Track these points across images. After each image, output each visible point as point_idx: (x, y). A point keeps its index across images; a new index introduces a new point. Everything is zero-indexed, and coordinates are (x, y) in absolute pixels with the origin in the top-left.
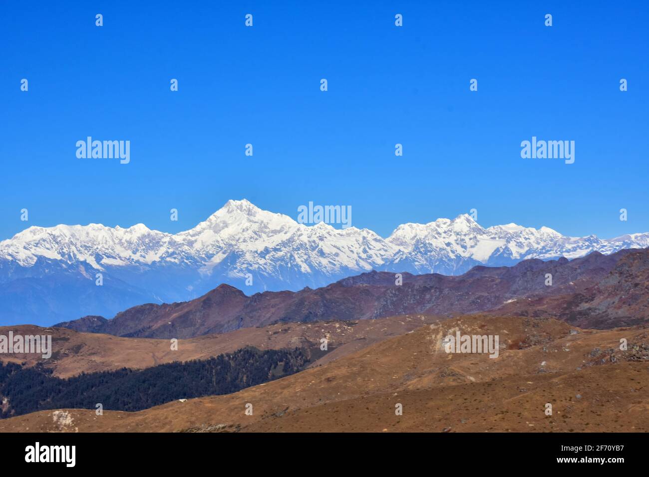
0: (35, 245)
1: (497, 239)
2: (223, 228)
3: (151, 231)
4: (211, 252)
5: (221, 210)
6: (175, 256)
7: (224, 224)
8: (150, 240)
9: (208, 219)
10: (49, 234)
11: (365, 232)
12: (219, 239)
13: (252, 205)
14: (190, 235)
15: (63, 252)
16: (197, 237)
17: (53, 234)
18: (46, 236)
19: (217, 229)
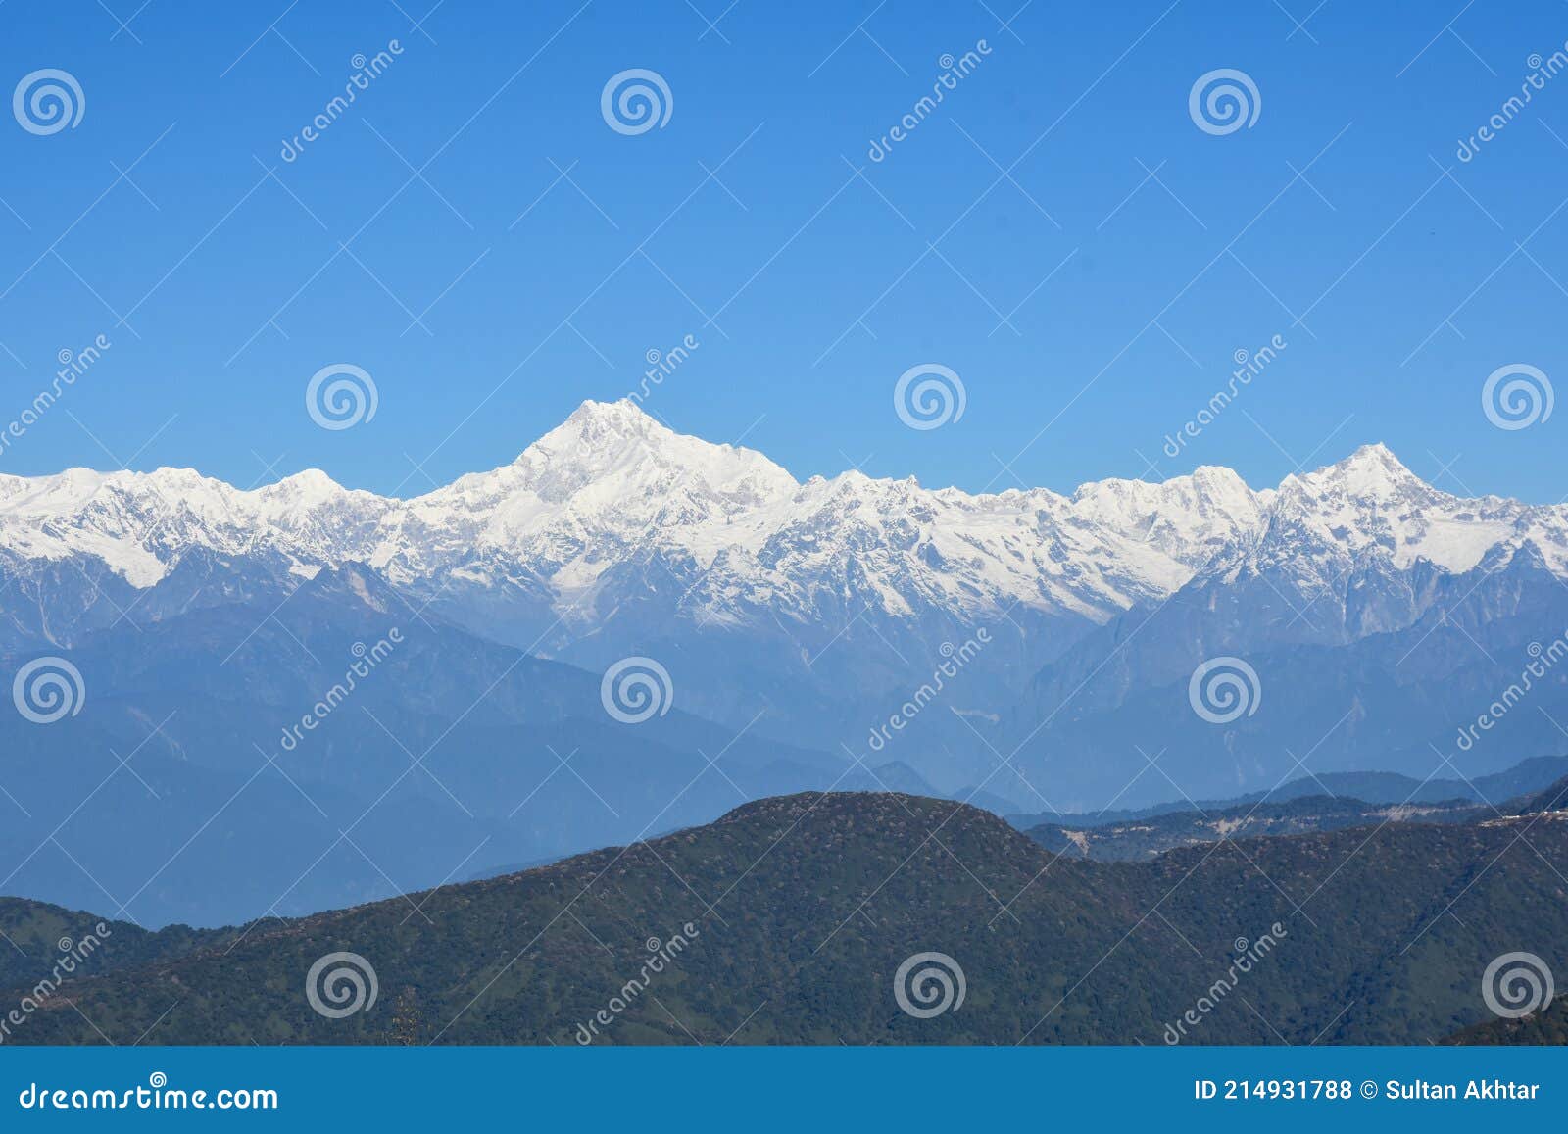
0: (76, 521)
1: (1477, 519)
2: (574, 487)
3: (348, 493)
4: (549, 557)
5: (557, 430)
6: (477, 563)
7: (574, 471)
8: (345, 521)
9: (519, 458)
10: (112, 488)
11: (1039, 497)
12: (573, 519)
13: (647, 418)
14: (468, 506)
15: (163, 545)
16: (487, 513)
17: (127, 489)
18: (103, 496)
19: (552, 490)
